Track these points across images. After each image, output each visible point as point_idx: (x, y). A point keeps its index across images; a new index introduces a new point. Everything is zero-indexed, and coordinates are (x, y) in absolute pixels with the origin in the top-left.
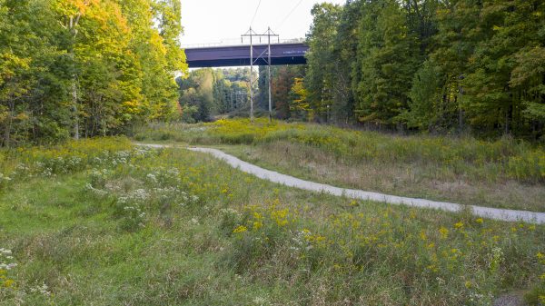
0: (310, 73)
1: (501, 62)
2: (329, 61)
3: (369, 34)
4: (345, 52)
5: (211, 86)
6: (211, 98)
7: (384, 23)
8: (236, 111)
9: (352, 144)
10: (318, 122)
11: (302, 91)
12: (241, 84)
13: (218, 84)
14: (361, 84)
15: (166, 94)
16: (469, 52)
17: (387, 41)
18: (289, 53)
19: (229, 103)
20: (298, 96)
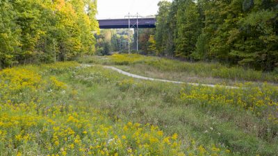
0: (157, 33)
1: (225, 34)
2: (165, 28)
3: (181, 17)
4: (171, 25)
5: (110, 38)
6: (110, 44)
7: (187, 13)
8: (122, 50)
9: (166, 65)
10: (159, 56)
11: (153, 42)
12: (125, 36)
13: (114, 36)
14: (177, 40)
15: (90, 42)
16: (215, 29)
17: (188, 21)
18: (148, 22)
19: (119, 46)
20: (151, 44)
